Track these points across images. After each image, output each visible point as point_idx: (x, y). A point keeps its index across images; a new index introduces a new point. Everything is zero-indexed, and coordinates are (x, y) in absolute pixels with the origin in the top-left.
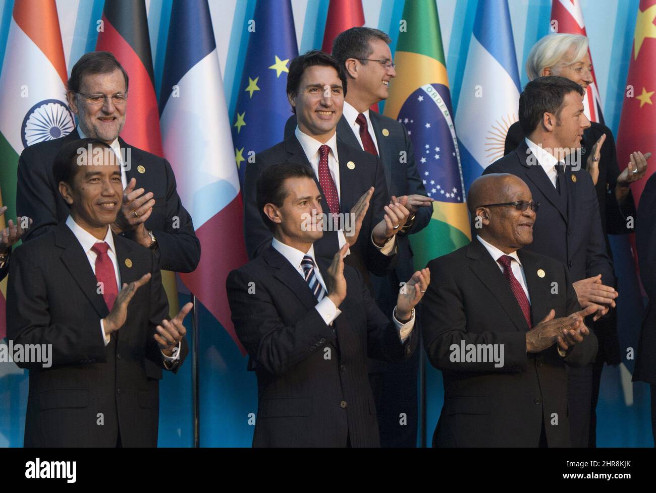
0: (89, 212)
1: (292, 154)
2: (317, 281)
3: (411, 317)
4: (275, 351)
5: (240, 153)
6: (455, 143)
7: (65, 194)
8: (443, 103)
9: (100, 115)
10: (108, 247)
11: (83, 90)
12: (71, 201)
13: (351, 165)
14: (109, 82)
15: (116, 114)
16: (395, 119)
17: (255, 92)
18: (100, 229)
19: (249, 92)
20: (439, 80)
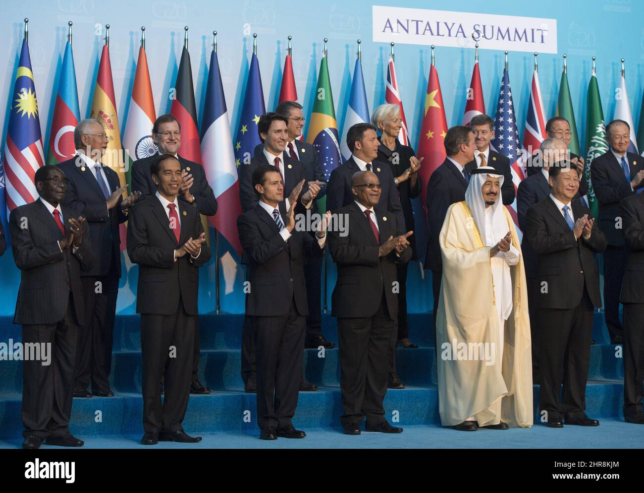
0: (165, 188)
1: (262, 162)
2: (280, 221)
3: (324, 236)
4: (259, 252)
5: (238, 161)
6: (340, 156)
7: (154, 180)
8: (334, 137)
9: (168, 141)
10: (175, 206)
11: (160, 131)
12: (157, 184)
13: (290, 167)
14: (171, 126)
15: (176, 141)
16: (312, 144)
17: (245, 132)
18: (171, 197)
19: (242, 132)
20: (333, 126)
